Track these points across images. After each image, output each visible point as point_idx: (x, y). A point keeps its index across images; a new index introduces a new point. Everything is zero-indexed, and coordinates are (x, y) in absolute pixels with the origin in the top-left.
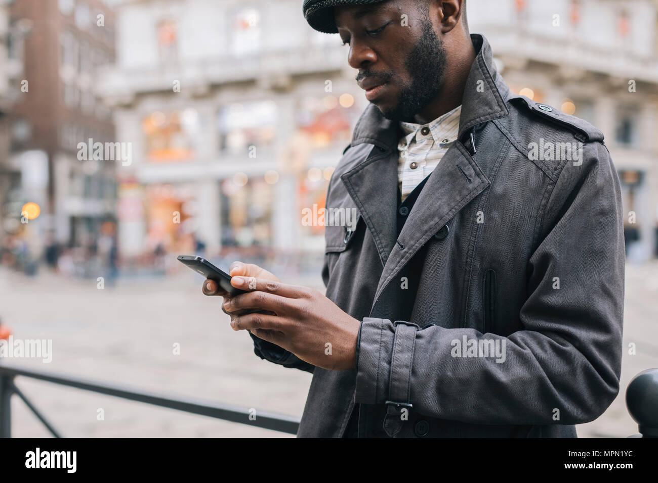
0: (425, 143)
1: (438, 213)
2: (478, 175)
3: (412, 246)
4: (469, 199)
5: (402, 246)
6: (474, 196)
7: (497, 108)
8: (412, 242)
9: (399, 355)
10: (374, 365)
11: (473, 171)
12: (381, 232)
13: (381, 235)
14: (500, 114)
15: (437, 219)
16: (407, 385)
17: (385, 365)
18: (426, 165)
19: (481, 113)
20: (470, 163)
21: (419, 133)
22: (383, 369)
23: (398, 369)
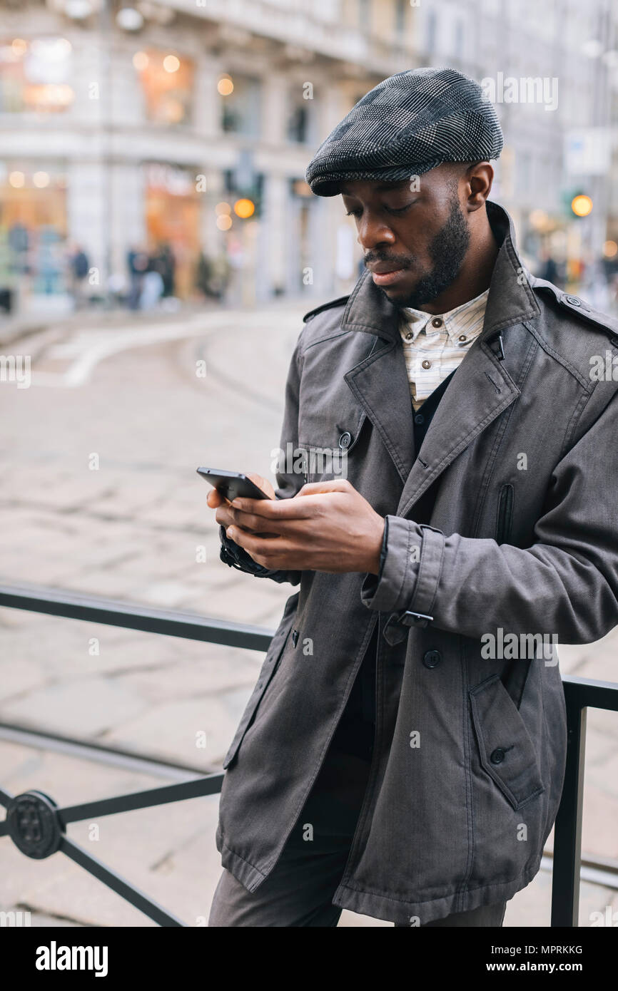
0: (437, 338)
1: (465, 428)
2: (507, 384)
3: (437, 465)
4: (498, 411)
5: (425, 465)
6: (503, 408)
7: (529, 308)
8: (437, 461)
9: (427, 564)
10: (401, 573)
11: (502, 380)
12: (398, 444)
13: (397, 448)
14: (533, 315)
15: (464, 434)
16: (432, 597)
17: (412, 574)
18: (442, 365)
19: (512, 314)
20: (499, 370)
21: (430, 325)
22: (409, 578)
23: (426, 580)
